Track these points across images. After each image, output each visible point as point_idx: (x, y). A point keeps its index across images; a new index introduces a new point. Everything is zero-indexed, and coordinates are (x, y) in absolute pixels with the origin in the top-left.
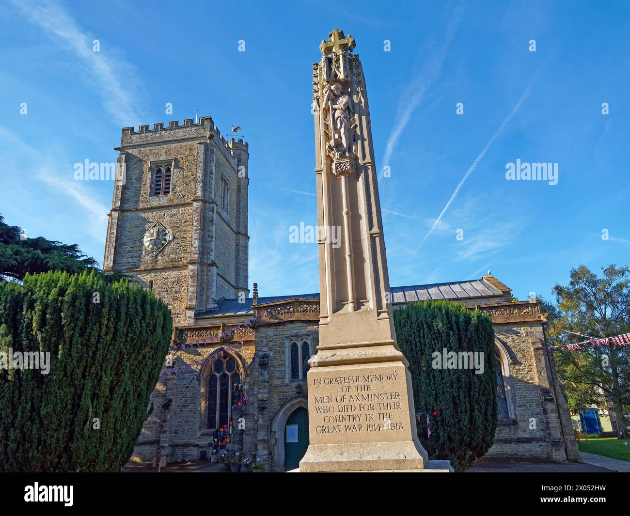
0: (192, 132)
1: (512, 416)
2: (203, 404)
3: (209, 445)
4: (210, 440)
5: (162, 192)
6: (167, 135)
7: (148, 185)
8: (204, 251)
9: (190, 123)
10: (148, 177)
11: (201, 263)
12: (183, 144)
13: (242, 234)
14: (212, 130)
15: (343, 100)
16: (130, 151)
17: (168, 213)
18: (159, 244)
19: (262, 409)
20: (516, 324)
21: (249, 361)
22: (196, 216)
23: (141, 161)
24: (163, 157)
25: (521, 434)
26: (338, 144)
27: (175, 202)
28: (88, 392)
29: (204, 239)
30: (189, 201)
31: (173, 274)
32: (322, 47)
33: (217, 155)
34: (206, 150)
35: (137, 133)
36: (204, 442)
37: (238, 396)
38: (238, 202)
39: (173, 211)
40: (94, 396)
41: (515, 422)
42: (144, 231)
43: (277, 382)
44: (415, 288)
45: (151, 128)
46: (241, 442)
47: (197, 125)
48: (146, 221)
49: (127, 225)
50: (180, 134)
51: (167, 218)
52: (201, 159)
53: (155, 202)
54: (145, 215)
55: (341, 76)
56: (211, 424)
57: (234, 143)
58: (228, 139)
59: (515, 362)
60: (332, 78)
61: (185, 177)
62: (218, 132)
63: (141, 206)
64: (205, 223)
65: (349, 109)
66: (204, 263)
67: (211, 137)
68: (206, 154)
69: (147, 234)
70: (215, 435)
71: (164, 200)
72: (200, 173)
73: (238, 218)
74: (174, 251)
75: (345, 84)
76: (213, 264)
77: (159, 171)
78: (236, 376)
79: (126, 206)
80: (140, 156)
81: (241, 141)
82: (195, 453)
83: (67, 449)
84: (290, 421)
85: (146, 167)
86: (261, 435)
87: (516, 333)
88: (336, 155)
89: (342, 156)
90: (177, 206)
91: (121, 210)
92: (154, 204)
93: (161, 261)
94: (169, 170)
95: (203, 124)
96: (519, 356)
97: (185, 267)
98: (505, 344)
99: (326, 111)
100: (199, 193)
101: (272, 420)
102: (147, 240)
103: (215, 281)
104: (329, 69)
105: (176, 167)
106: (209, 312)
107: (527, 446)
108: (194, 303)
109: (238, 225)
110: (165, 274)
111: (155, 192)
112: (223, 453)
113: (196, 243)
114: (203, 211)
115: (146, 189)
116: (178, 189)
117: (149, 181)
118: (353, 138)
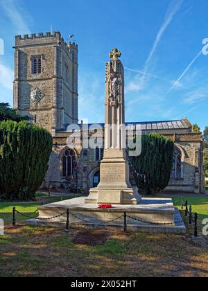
0: (50, 40)
1: (182, 177)
2: (61, 167)
3: (64, 182)
4: (65, 180)
5: (37, 71)
6: (38, 41)
7: (30, 68)
8: (58, 102)
9: (49, 34)
10: (30, 64)
11: (57, 108)
12: (46, 46)
13: (75, 93)
14: (60, 39)
15: (115, 79)
16: (20, 49)
17: (41, 82)
18: (38, 98)
19: (84, 170)
20: (190, 141)
21: (79, 152)
22: (54, 85)
23: (26, 54)
24: (37, 53)
25: (184, 183)
26: (112, 95)
27: (44, 77)
28: (28, 163)
29: (58, 96)
30: (50, 77)
31: (45, 112)
32: (109, 54)
33: (63, 53)
34: (57, 50)
35: (22, 39)
36: (62, 181)
37: (75, 165)
38: (73, 77)
39: (44, 82)
40: (30, 165)
41: (182, 179)
42: (30, 91)
43: (90, 161)
44: (151, 123)
45: (29, 36)
46: (76, 181)
47: (52, 36)
48: (31, 86)
49: (22, 88)
50: (44, 40)
51: (41, 85)
52: (55, 55)
53: (34, 77)
54: (31, 83)
55: (115, 71)
56: (64, 175)
57: (71, 45)
58: (68, 42)
59: (187, 156)
60: (112, 71)
61: (48, 65)
62: (63, 40)
63: (28, 78)
64: (58, 88)
65: (117, 83)
66: (58, 108)
67: (60, 43)
68: (57, 52)
69: (32, 93)
70: (66, 179)
71: (38, 76)
72: (55, 63)
73: (73, 85)
74: (45, 102)
75: (116, 73)
76: (62, 108)
77: (35, 60)
78: (74, 157)
79: (21, 78)
80: (26, 52)
81: (74, 43)
82: (59, 184)
83: (23, 180)
84: (95, 175)
85: (29, 58)
86: (84, 180)
87: (189, 145)
88: (111, 99)
89: (113, 100)
90: (45, 79)
91: (19, 80)
92: (34, 78)
93: (39, 106)
94: (40, 60)
95: (55, 36)
96: (189, 154)
97: (50, 109)
98: (184, 149)
99: (109, 82)
100: (55, 73)
101: (88, 174)
102: (32, 96)
103: (64, 116)
104: (111, 67)
105: (43, 59)
106: (61, 130)
107: (186, 187)
108: (55, 126)
109: (73, 89)
110: (42, 112)
111: (34, 72)
112: (70, 185)
113: (55, 98)
114: (57, 82)
115: (30, 70)
116: (45, 71)
117: (31, 66)
118: (117, 94)
